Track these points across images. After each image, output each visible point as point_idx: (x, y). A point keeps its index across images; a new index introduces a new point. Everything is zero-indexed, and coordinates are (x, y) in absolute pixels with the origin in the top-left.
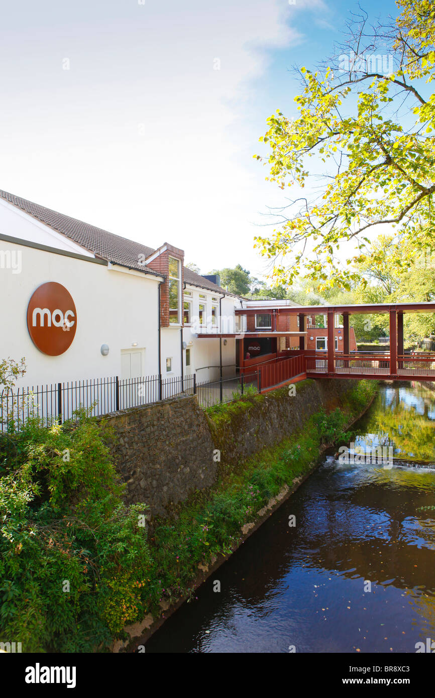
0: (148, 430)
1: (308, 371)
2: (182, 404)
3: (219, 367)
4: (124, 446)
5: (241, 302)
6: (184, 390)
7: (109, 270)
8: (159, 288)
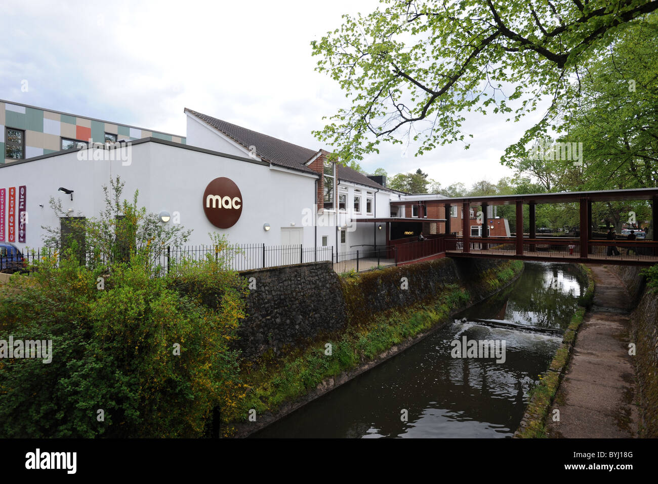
0: (286, 283)
1: (447, 251)
2: (317, 267)
3: (373, 246)
4: (265, 292)
5: (399, 196)
6: (338, 261)
7: (271, 170)
8: (316, 183)
